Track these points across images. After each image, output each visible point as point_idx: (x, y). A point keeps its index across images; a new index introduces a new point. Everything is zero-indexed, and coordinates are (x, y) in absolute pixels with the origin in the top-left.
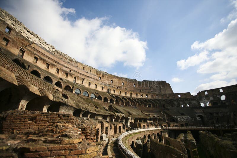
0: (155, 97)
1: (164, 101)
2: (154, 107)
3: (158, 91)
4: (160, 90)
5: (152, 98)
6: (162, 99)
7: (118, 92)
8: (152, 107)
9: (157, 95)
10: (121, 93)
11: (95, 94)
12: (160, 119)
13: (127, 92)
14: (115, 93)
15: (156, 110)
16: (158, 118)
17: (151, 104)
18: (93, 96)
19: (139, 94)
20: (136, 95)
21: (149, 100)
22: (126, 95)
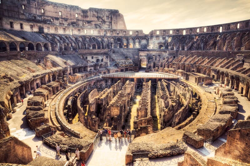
0: (103, 33)
1: (113, 38)
2: (99, 48)
3: (108, 23)
4: (111, 22)
5: (99, 35)
6: (110, 37)
7: (53, 29)
8: (97, 48)
9: (106, 30)
10: (57, 30)
11: (24, 43)
12: (101, 64)
13: (67, 29)
14: (49, 31)
15: (101, 52)
16: (100, 63)
17: (96, 45)
18: (23, 46)
19: (82, 30)
20: (78, 31)
21: (95, 37)
22: (65, 32)
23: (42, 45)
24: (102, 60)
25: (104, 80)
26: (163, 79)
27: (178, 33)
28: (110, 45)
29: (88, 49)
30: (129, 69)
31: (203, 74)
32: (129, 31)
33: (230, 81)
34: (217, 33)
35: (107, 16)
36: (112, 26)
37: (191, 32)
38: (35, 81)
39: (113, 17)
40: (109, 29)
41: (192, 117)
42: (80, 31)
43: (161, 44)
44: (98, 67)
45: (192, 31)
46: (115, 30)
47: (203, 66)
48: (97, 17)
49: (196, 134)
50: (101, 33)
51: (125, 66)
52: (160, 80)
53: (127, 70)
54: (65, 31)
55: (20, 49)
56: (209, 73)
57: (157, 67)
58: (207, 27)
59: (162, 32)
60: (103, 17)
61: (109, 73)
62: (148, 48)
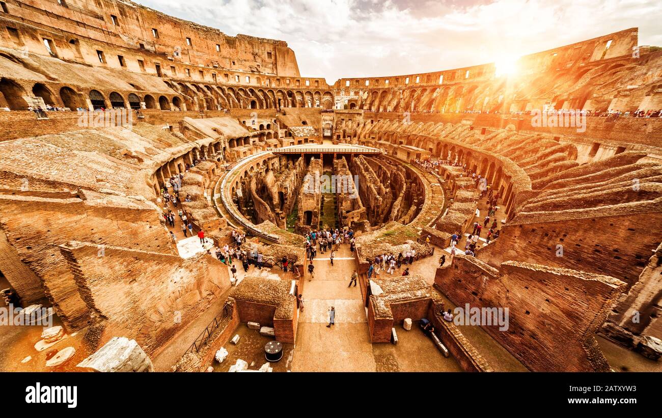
0: (264, 83)
1: (280, 91)
2: (261, 106)
3: (271, 65)
4: (276, 64)
5: (259, 85)
6: (277, 89)
7: (183, 71)
8: (258, 108)
9: (269, 78)
10: (189, 73)
11: (137, 94)
12: (269, 133)
13: (205, 72)
14: (176, 75)
15: (265, 114)
16: (267, 132)
17: (257, 101)
18: (136, 100)
19: (231, 76)
20: (225, 77)
21: (253, 88)
22: (204, 78)
23: (168, 99)
24: (269, 126)
25: (276, 157)
26: (360, 154)
27: (377, 84)
28: (277, 102)
29: (245, 108)
30: (310, 141)
31: (415, 146)
32: (304, 79)
33: (457, 157)
34: (435, 85)
35: (268, 53)
36: (277, 71)
37: (396, 83)
38: (176, 161)
39: (277, 54)
40: (273, 75)
41: (413, 208)
42: (227, 77)
43: (352, 102)
44: (265, 137)
45: (398, 81)
46: (283, 78)
47: (415, 135)
48: (253, 54)
49: (434, 227)
50: (263, 82)
51: (304, 136)
52: (357, 155)
53: (306, 141)
54: (203, 75)
55: (131, 105)
56: (424, 145)
57: (348, 136)
58: (421, 76)
59: (355, 83)
60: (263, 54)
61: (282, 147)
62: (334, 108)
